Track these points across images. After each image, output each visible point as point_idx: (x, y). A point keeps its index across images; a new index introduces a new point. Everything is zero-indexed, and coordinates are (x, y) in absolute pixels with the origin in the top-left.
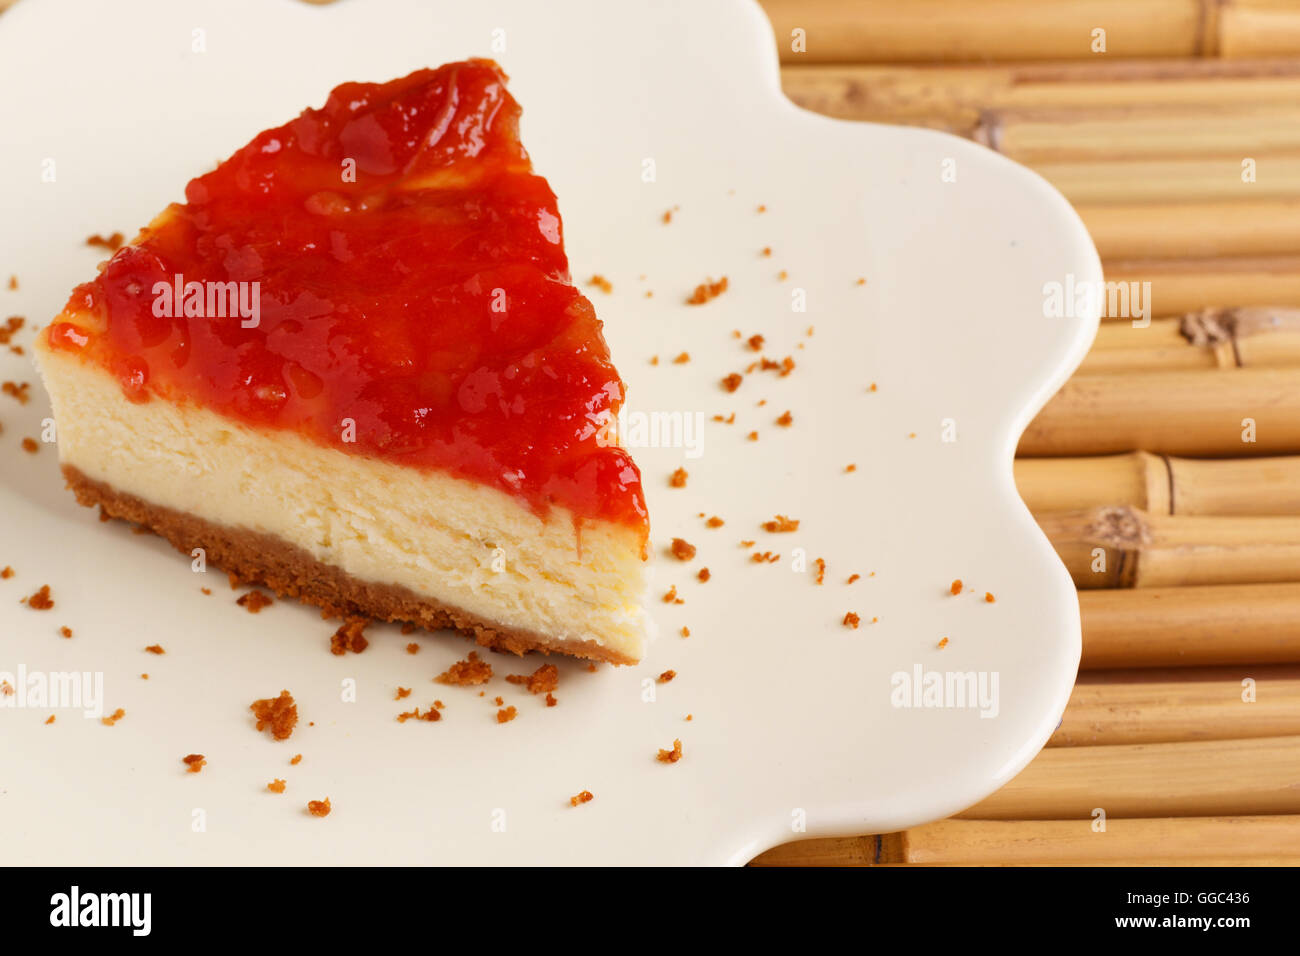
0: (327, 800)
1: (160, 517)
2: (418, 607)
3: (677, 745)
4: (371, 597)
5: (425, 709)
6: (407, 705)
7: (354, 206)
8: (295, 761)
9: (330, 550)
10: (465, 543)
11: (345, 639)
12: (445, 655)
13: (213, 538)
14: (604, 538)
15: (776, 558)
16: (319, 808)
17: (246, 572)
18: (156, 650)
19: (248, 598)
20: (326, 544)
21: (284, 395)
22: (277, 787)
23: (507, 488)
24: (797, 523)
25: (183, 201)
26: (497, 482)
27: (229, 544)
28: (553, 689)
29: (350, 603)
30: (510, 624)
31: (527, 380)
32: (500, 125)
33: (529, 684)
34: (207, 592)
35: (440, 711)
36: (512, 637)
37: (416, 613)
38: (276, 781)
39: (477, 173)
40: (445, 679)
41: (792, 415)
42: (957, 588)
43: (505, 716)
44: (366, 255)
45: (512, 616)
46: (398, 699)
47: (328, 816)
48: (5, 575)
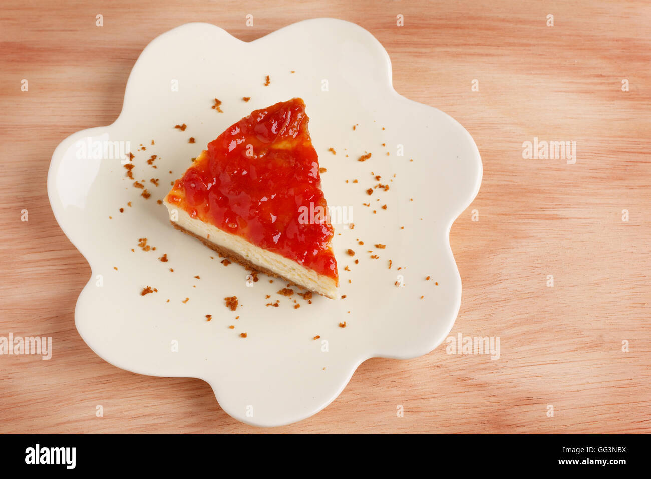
0: (246, 333)
3: (345, 323)
4: (260, 268)
5: (274, 302)
6: (269, 301)
7: (258, 156)
8: (237, 318)
9: (248, 257)
10: (287, 267)
12: (280, 284)
14: (326, 278)
15: (378, 257)
16: (244, 335)
17: (224, 254)
18: (198, 277)
19: (224, 261)
21: (236, 226)
23: (299, 262)
24: (385, 246)
25: (207, 149)
26: (296, 261)
27: (219, 248)
28: (311, 298)
29: (253, 268)
31: (306, 230)
32: (302, 126)
33: (305, 298)
34: (212, 258)
35: (278, 303)
38: (232, 325)
39: (295, 143)
40: (280, 293)
41: (387, 206)
42: (428, 278)
43: (297, 307)
46: (267, 298)
47: (246, 338)
48: (154, 249)
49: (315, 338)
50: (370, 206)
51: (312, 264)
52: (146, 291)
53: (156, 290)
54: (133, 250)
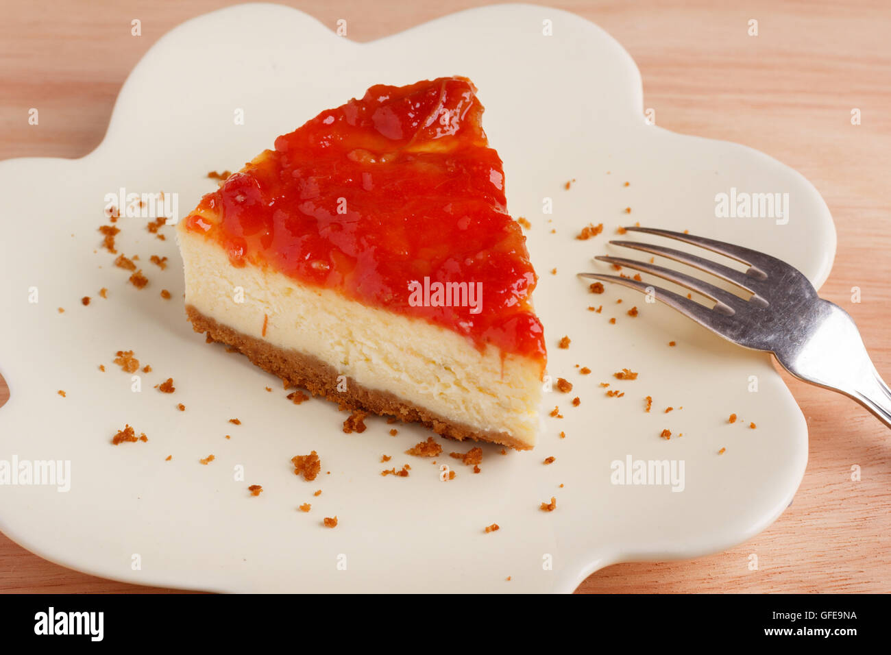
0: (336, 518)
1: (244, 341)
2: (399, 406)
3: (554, 501)
4: (371, 398)
5: (399, 469)
6: (388, 466)
7: (377, 160)
8: (317, 494)
9: (348, 367)
10: (432, 366)
11: (352, 423)
12: (413, 438)
13: (276, 356)
14: (519, 367)
15: (622, 395)
16: (330, 523)
17: (294, 379)
18: (236, 422)
19: (294, 395)
20: (346, 363)
21: (328, 267)
22: (305, 508)
23: (461, 332)
24: (636, 374)
25: (273, 149)
26: (455, 328)
27: (286, 360)
28: (479, 463)
29: (357, 402)
30: (455, 419)
31: (479, 267)
32: (470, 117)
33: (464, 459)
34: (269, 390)
35: (408, 470)
36: (456, 428)
37: (398, 410)
38: (305, 504)
39: (454, 145)
40: (413, 452)
41: (638, 310)
42: (733, 419)
43: (448, 477)
44: (383, 188)
45: (457, 415)
46: (382, 462)
47: (336, 527)
48: (146, 370)
49: (487, 530)
50: (602, 311)
51: (490, 332)
52: (125, 436)
53: (144, 438)
54: (102, 368)
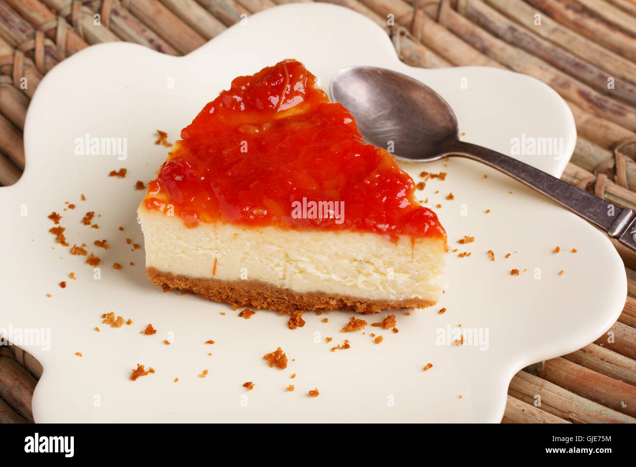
0: (316, 389)
1: (198, 283)
2: (328, 300)
4: (305, 300)
5: (342, 344)
6: (333, 344)
7: (260, 129)
8: (293, 376)
9: (285, 281)
10: (355, 263)
11: (295, 321)
12: (344, 319)
13: (224, 288)
14: (426, 247)
15: (469, 254)
16: (314, 393)
17: (241, 301)
18: (210, 342)
19: (244, 313)
20: (284, 278)
21: (265, 212)
22: (291, 389)
23: (380, 232)
24: (473, 237)
25: (180, 139)
26: (375, 230)
27: (232, 289)
28: (395, 325)
29: (294, 305)
30: (375, 298)
32: (310, 85)
33: (384, 325)
34: (223, 314)
35: (348, 344)
36: (375, 304)
37: (327, 303)
38: (290, 386)
39: (308, 107)
40: (346, 329)
41: (453, 195)
43: (378, 340)
44: (277, 147)
45: (376, 294)
46: (328, 342)
47: (319, 396)
48: (129, 323)
49: (425, 369)
50: (428, 201)
52: (138, 373)
53: (152, 371)
54: (97, 329)
